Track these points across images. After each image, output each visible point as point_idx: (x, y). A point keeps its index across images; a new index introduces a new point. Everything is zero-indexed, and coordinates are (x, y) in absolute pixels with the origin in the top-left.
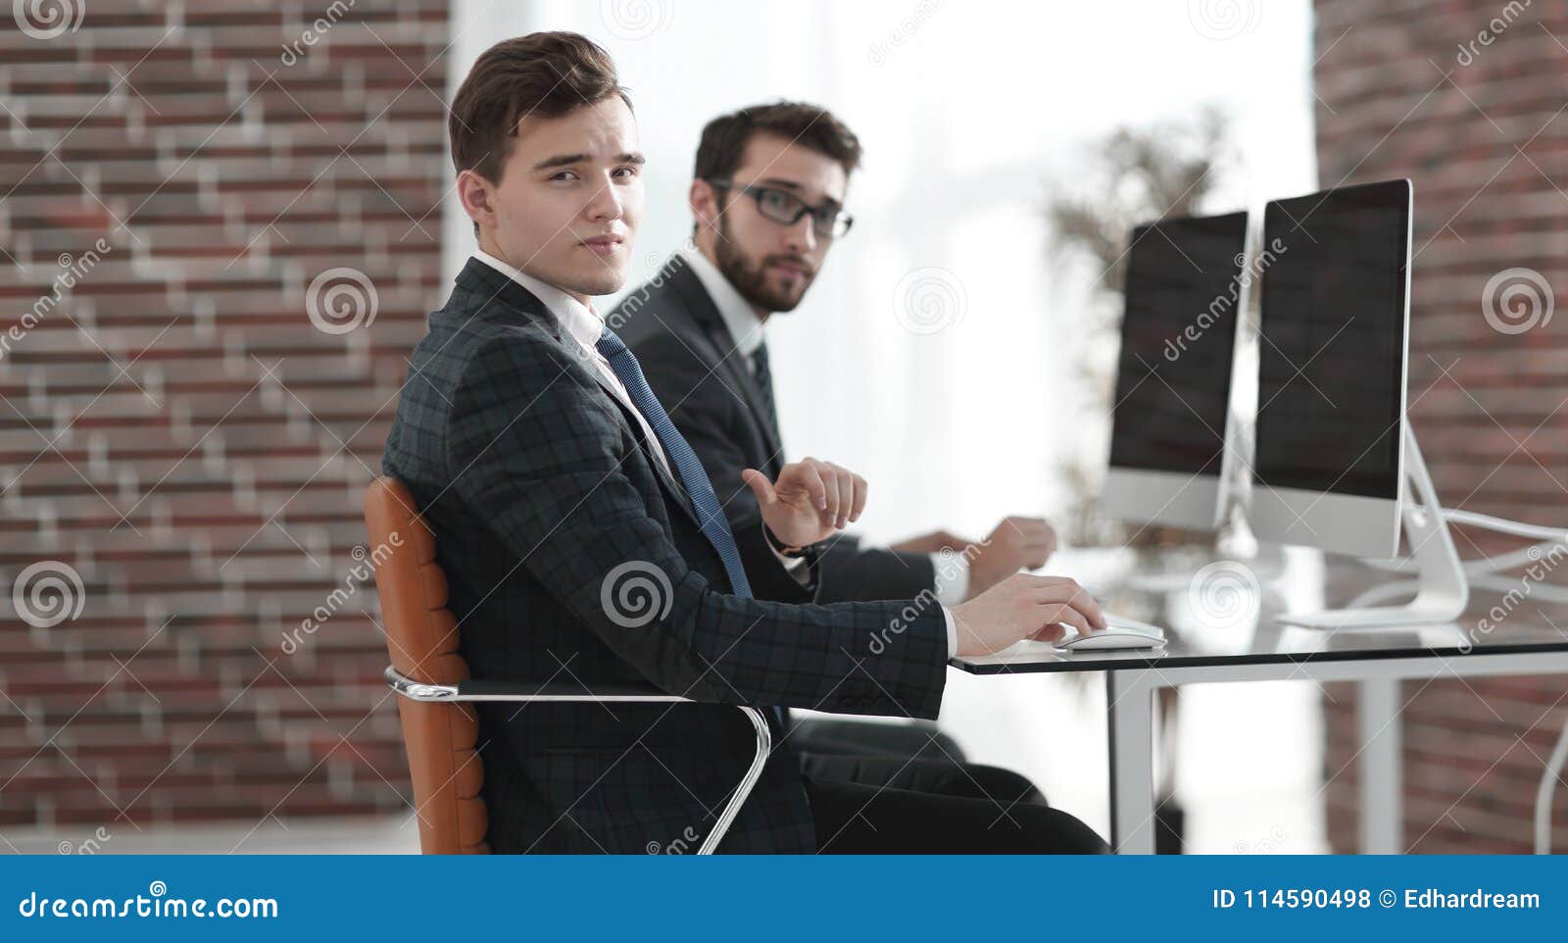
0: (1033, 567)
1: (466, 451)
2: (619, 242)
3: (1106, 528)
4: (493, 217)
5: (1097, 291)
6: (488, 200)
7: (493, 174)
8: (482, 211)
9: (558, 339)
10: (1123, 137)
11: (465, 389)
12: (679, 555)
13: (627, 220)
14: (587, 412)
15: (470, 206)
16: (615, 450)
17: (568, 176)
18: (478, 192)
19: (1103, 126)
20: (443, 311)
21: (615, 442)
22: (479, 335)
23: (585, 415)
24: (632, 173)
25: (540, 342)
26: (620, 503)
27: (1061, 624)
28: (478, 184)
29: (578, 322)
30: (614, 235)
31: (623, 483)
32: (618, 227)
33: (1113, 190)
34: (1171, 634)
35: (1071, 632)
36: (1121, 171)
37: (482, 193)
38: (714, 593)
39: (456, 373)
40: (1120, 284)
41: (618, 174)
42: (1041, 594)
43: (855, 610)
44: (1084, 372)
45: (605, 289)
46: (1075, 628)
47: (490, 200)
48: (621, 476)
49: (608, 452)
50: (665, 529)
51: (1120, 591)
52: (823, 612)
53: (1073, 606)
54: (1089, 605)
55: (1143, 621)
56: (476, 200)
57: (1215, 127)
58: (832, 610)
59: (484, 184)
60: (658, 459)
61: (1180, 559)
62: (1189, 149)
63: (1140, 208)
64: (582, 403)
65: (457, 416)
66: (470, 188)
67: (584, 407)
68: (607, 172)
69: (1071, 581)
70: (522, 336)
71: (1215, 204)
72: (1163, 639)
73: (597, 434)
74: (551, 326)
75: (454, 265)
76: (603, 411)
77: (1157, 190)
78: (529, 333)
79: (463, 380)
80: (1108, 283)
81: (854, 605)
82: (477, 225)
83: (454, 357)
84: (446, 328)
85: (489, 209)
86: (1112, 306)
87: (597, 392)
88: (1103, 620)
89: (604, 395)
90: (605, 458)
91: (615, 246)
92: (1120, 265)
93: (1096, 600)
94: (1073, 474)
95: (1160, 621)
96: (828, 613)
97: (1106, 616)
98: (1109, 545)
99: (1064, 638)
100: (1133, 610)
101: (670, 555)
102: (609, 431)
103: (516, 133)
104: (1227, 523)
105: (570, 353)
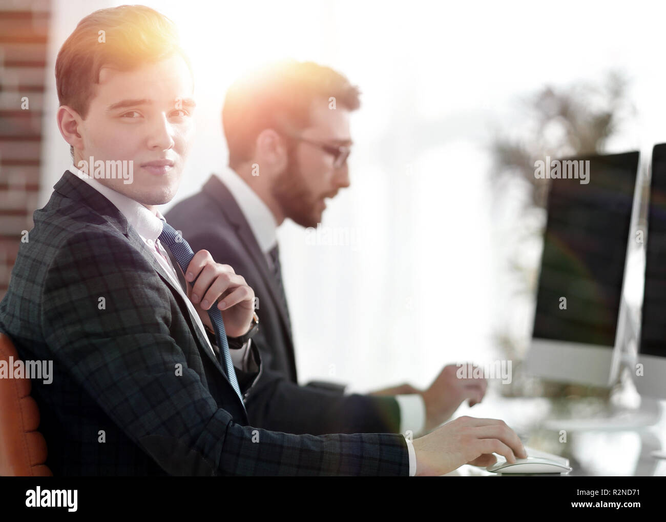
1: (56, 316)
2: (172, 165)
3: (529, 384)
4: (81, 142)
5: (526, 207)
6: (78, 129)
7: (82, 110)
8: (74, 137)
9: (126, 235)
11: (57, 269)
12: (211, 396)
13: (178, 149)
14: (146, 290)
15: (65, 132)
16: (165, 319)
17: (136, 115)
18: (71, 122)
20: (43, 210)
21: (166, 313)
22: (69, 229)
23: (144, 291)
24: (185, 114)
25: (114, 237)
26: (168, 357)
27: (494, 454)
28: (71, 116)
30: (167, 161)
31: (171, 343)
32: (171, 155)
33: (540, 132)
35: (501, 460)
36: (547, 118)
37: (74, 123)
38: (237, 425)
39: (50, 257)
41: (174, 115)
42: (481, 431)
43: (341, 440)
44: (515, 267)
45: (160, 201)
46: (503, 457)
47: (80, 129)
48: (169, 338)
49: (160, 320)
50: (201, 377)
51: (537, 430)
52: (316, 441)
53: (503, 441)
54: (515, 441)
55: (555, 453)
56: (70, 129)
57: (617, 88)
58: (324, 439)
59: (76, 117)
60: (198, 327)
61: (583, 408)
63: (560, 146)
64: (142, 283)
66: (65, 119)
67: (143, 286)
68: (164, 114)
69: (501, 423)
70: (100, 231)
72: (569, 468)
73: (152, 306)
74: (121, 225)
76: (158, 290)
78: (105, 230)
79: (55, 262)
80: (534, 200)
81: (340, 436)
82: (72, 147)
83: (49, 245)
84: (44, 222)
85: (79, 136)
86: (538, 219)
88: (525, 452)
90: (158, 324)
91: (167, 168)
93: (520, 437)
94: (505, 344)
95: (567, 452)
96: (322, 442)
97: (527, 449)
98: (531, 397)
99: (495, 465)
100: (547, 445)
101: (204, 396)
102: (162, 305)
103: (97, 81)
104: (619, 382)
105: (135, 246)
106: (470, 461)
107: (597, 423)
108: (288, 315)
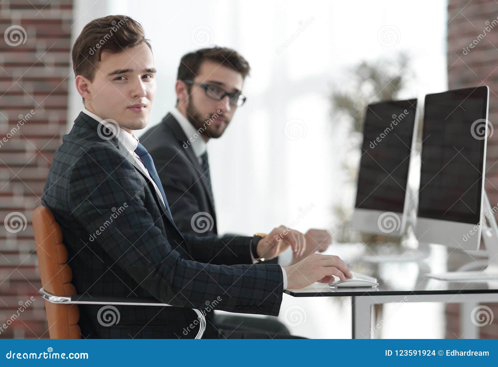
0: (321, 251)
1: (77, 196)
2: (145, 107)
3: (353, 234)
4: (90, 96)
5: (351, 132)
6: (88, 88)
7: (90, 77)
8: (86, 93)
9: (118, 148)
10: (364, 65)
11: (77, 169)
12: (168, 242)
13: (148, 97)
14: (130, 180)
15: (81, 91)
16: (141, 197)
17: (123, 78)
18: (84, 85)
19: (355, 60)
20: (69, 134)
21: (142, 193)
22: (84, 146)
23: (128, 181)
24: (151, 77)
25: (110, 149)
26: (143, 220)
27: (333, 276)
28: (84, 81)
29: (127, 141)
30: (143, 104)
31: (144, 211)
32: (144, 101)
33: (359, 88)
34: (381, 282)
35: (337, 279)
36: (363, 80)
37: (86, 85)
38: (183, 260)
39: (73, 162)
40: (361, 128)
41: (144, 77)
42: (325, 263)
43: (244, 268)
44: (345, 167)
45: (139, 127)
46: (338, 278)
47: (89, 88)
48: (144, 208)
49: (138, 198)
50: (162, 231)
51: (358, 262)
52: (229, 269)
53: (339, 269)
54: (345, 268)
55: (369, 275)
56: (84, 89)
57: (404, 62)
58: (234, 268)
59: (87, 81)
61: (385, 248)
62: (393, 71)
63: (371, 96)
64: (127, 176)
65: (73, 181)
66: (80, 83)
67: (128, 178)
68: (140, 76)
69: (337, 258)
70: (102, 146)
71: (403, 95)
72: (377, 283)
73: (133, 190)
74: (115, 142)
75: (74, 115)
76: (137, 180)
77: (378, 88)
78: (105, 145)
79: (76, 165)
80: (356, 128)
81: (243, 266)
82: (84, 99)
83: (72, 155)
84: (70, 142)
85: (89, 92)
86: (358, 139)
87: (134, 171)
88: (351, 274)
89: (137, 172)
90: (137, 200)
91: (143, 109)
92: (362, 121)
93: (348, 266)
94: (339, 211)
95: (376, 275)
96: (232, 269)
97: (352, 273)
98: (354, 242)
99: (334, 282)
100: (364, 270)
101: (164, 243)
102: (139, 189)
103: (100, 60)
104: (406, 234)
105: (123, 154)
106: (318, 280)
107: (393, 257)
108: (212, 195)
